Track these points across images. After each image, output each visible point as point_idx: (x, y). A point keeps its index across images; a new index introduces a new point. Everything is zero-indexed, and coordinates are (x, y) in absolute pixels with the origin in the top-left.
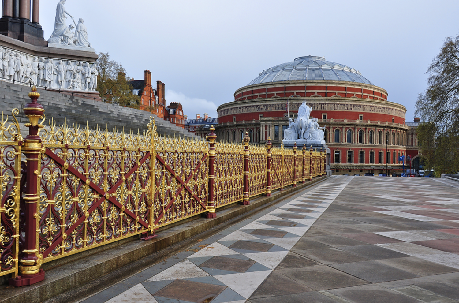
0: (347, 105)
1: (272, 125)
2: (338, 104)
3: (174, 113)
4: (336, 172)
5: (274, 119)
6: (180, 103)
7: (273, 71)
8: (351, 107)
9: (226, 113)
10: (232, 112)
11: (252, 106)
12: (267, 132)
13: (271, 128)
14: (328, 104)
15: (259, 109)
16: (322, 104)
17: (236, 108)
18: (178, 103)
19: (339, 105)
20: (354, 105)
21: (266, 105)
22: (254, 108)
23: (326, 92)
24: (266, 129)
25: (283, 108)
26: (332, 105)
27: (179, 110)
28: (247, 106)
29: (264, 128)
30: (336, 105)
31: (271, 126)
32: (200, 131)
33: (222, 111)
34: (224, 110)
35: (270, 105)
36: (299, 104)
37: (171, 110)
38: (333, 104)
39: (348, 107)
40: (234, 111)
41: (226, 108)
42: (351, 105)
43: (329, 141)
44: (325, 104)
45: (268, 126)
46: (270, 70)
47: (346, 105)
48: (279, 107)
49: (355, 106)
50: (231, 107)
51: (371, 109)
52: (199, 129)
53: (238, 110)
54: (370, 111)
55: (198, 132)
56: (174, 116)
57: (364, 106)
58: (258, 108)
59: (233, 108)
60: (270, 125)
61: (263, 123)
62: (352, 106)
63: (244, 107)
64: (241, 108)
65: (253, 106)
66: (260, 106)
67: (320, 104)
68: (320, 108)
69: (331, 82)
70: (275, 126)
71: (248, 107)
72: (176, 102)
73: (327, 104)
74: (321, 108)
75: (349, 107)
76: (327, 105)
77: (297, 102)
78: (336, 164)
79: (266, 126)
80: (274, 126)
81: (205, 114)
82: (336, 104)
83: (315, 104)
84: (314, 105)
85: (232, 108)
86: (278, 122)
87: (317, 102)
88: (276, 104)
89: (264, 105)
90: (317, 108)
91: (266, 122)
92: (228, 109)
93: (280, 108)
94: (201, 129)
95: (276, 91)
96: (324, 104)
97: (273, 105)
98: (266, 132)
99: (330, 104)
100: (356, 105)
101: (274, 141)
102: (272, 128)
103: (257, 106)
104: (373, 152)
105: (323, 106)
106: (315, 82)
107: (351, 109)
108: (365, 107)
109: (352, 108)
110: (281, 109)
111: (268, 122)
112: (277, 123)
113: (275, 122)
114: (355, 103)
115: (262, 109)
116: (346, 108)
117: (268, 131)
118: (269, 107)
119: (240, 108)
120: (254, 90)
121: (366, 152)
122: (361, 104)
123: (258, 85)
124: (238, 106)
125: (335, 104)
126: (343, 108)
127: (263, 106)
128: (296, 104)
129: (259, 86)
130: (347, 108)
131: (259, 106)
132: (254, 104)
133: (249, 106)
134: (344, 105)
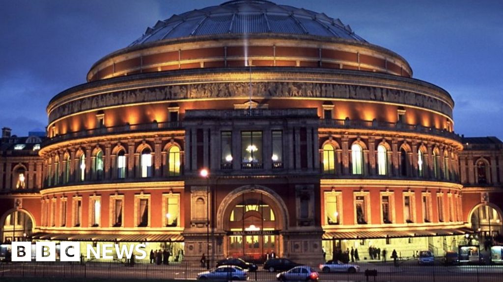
0: (375, 88)
1: (216, 128)
2: (356, 86)
7: (184, 22)
8: (382, 93)
9: (76, 110)
11: (149, 89)
12: (202, 147)
13: (212, 137)
15: (168, 96)
16: (321, 85)
19: (358, 88)
20: (387, 89)
21: (186, 86)
22: (154, 94)
23: (319, 62)
24: (200, 139)
25: (229, 92)
26: (343, 89)
28: (136, 90)
29: (194, 138)
30: (351, 89)
31: (212, 132)
35: (196, 86)
38: (345, 85)
39: (377, 94)
42: (382, 89)
43: (342, 173)
44: (329, 84)
45: (205, 133)
46: (175, 18)
47: (372, 90)
48: (219, 91)
49: (390, 92)
53: (110, 99)
58: (165, 94)
59: (97, 96)
60: (209, 131)
61: (191, 123)
62: (384, 91)
63: (127, 91)
64: (120, 96)
65: (152, 90)
66: (171, 87)
67: (317, 83)
68: (318, 94)
70: (222, 131)
71: (138, 92)
73: (334, 85)
74: (321, 93)
76: (333, 88)
78: (360, 226)
79: (200, 132)
80: (219, 133)
82: (352, 86)
83: (305, 84)
84: (304, 87)
86: (230, 123)
87: (312, 80)
88: (212, 84)
89: (181, 86)
90: (312, 92)
91: (199, 122)
93: (222, 93)
95: (204, 57)
96: (326, 84)
97: (204, 85)
98: (200, 149)
99: (339, 85)
100: (391, 90)
102: (216, 137)
103: (162, 89)
104: (428, 197)
105: (323, 89)
106: (296, 38)
109: (384, 95)
110: (225, 94)
112: (227, 125)
113: (222, 124)
115: (176, 95)
117: (205, 144)
118: (194, 91)
121: (416, 197)
125: (349, 86)
126: (366, 94)
127: (178, 87)
128: (262, 82)
130: (375, 96)
131: (167, 90)
134: (369, 88)
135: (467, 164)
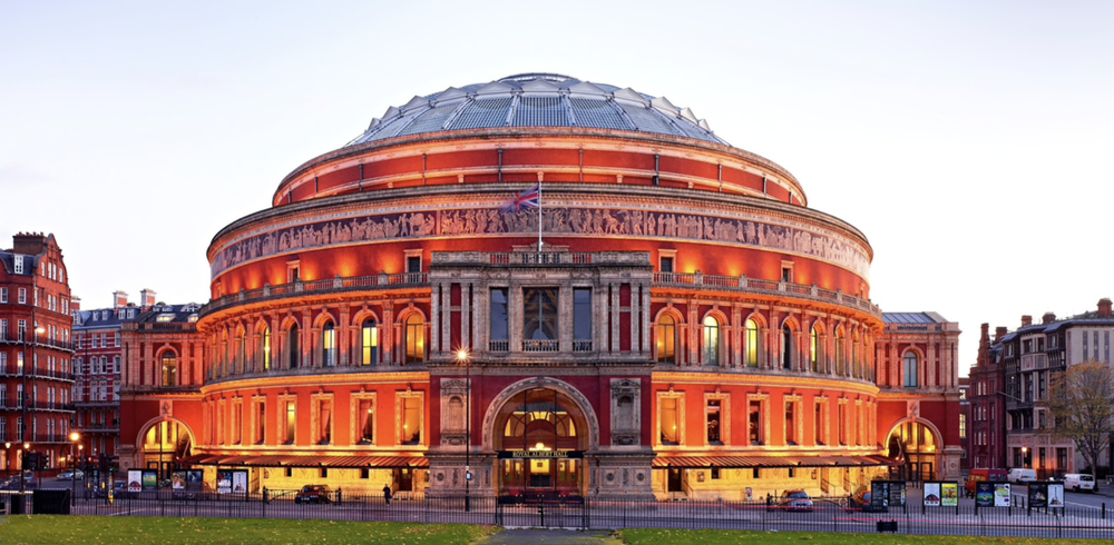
0: (745, 222)
1: (482, 283)
2: (715, 219)
3: (31, 268)
4: (713, 478)
5: (488, 261)
6: (52, 236)
7: (432, 107)
8: (757, 232)
9: (253, 253)
10: (283, 245)
11: (372, 217)
12: (459, 313)
13: (475, 298)
14: (680, 215)
15: (405, 230)
16: (657, 215)
17: (301, 227)
18: (46, 235)
19: (717, 223)
20: (765, 224)
21: (434, 213)
22: (380, 226)
23: (655, 177)
24: (456, 301)
25: (504, 225)
26: (693, 222)
27: (51, 260)
28: (351, 220)
29: (447, 298)
30: (706, 222)
31: (475, 289)
32: (136, 332)
33: (234, 248)
34: (247, 241)
35: (450, 214)
36: (570, 209)
37: (19, 261)
38: (697, 216)
39: (748, 232)
40: (294, 242)
41: (254, 233)
42: (756, 224)
43: (686, 360)
44: (670, 214)
45: (465, 290)
46: (418, 103)
47: (740, 225)
48: (489, 223)
49: (769, 231)
50: (277, 227)
51: (814, 248)
52: (131, 326)
53: (309, 236)
54: (812, 252)
55: (131, 337)
56: (28, 280)
57: (795, 231)
58: (400, 227)
59: (288, 230)
60: (471, 288)
61: (442, 274)
62: (761, 228)
63: (336, 222)
64: (325, 229)
65: (378, 219)
66: (409, 215)
67: (649, 212)
68: (651, 230)
69: (670, 140)
70: (492, 288)
71: (354, 223)
72: (38, 233)
73: (678, 215)
74: (656, 229)
75: (751, 233)
76: (676, 220)
77: (563, 204)
78: (713, 448)
79: (456, 287)
80: (487, 291)
81: (144, 292)
82: (708, 217)
83: (631, 212)
84: (627, 218)
85: (281, 231)
86: (505, 275)
87: (641, 207)
88: (476, 210)
89: (426, 214)
90: (642, 227)
91: (455, 272)
92: (263, 237)
93: (493, 227)
94: (142, 327)
95: (464, 166)
96: (665, 214)
97: (463, 212)
98: (456, 317)
99: (686, 215)
100: (772, 226)
101: (489, 354)
102: (483, 298)
103: (394, 217)
104: (824, 405)
105: (660, 221)
106: (617, 137)
107: (757, 239)
108: (797, 235)
109: (761, 235)
110: (498, 228)
111: (466, 274)
112: (500, 279)
113: (492, 275)
114: (767, 219)
115: (416, 228)
116: (741, 237)
117: (464, 308)
118: (447, 221)
119: (318, 226)
120: (370, 164)
121: (804, 405)
122: (786, 223)
123: (387, 143)
124: (310, 219)
125: (702, 217)
126: (730, 232)
127: (421, 215)
128: (559, 209)
129: (390, 146)
130: (745, 235)
131: (403, 219)
132: (382, 210)
133: (361, 220)
134: (735, 222)
135: (887, 355)
